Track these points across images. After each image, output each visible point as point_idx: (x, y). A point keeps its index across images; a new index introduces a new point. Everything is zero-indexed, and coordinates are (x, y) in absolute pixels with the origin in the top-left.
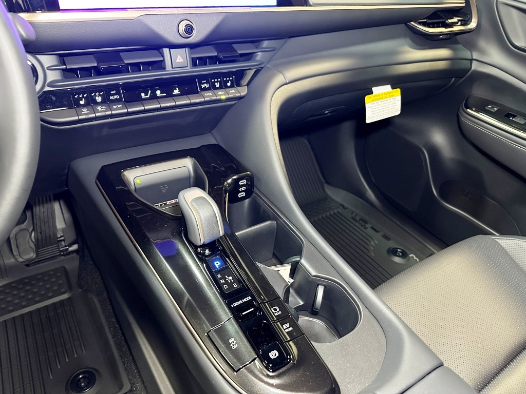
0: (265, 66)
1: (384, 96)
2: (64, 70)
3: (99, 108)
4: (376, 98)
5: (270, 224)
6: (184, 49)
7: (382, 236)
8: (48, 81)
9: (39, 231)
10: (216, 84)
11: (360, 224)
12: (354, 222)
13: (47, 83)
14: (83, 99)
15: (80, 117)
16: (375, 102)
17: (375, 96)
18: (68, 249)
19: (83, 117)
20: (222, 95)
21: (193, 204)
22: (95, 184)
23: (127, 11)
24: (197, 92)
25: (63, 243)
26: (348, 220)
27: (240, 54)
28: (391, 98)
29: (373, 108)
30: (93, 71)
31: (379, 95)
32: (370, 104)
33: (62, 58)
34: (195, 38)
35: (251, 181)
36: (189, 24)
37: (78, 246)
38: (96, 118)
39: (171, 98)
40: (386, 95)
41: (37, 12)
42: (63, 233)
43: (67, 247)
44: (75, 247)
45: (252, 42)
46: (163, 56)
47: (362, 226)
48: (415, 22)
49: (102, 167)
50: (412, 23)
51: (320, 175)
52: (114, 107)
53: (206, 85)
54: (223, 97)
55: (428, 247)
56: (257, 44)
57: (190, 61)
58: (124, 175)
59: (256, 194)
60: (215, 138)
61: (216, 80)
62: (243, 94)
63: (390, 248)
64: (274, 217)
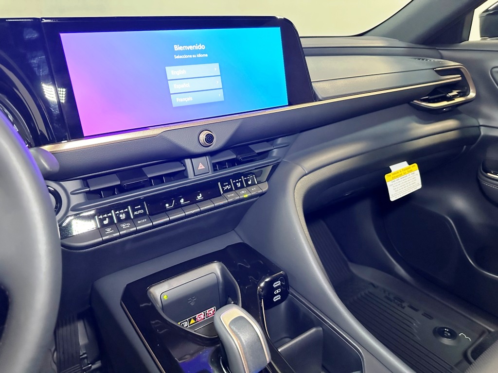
0: (282, 160)
1: (402, 173)
2: (87, 192)
3: (124, 226)
4: (396, 175)
5: (316, 332)
6: (205, 157)
7: (422, 314)
8: (72, 206)
9: (61, 351)
10: (237, 184)
11: (396, 303)
12: (389, 302)
13: (71, 207)
14: (107, 219)
15: (104, 238)
16: (396, 180)
17: (394, 174)
18: (91, 367)
19: (107, 237)
20: (244, 194)
21: (232, 327)
22: (120, 307)
23: (149, 129)
24: (220, 195)
25: (86, 360)
26: (382, 300)
27: (257, 153)
28: (410, 174)
29: (394, 185)
30: (116, 189)
31: (398, 172)
32: (391, 182)
33: (85, 182)
34: (215, 145)
35: (285, 281)
36: (209, 134)
37: (102, 362)
38: (121, 236)
39: (195, 205)
40: (404, 171)
41: (63, 142)
42: (86, 350)
43: (90, 365)
44: (97, 365)
45: (267, 141)
46: (185, 166)
47: (398, 305)
48: (418, 100)
49: (127, 285)
50: (415, 101)
51: (341, 252)
52: (139, 222)
53: (228, 186)
54: (246, 196)
55: (477, 323)
56: (272, 142)
57: (211, 166)
58: (150, 293)
59: (292, 294)
60: (239, 235)
61: (237, 181)
62: (264, 190)
63: (436, 328)
64: (318, 323)
